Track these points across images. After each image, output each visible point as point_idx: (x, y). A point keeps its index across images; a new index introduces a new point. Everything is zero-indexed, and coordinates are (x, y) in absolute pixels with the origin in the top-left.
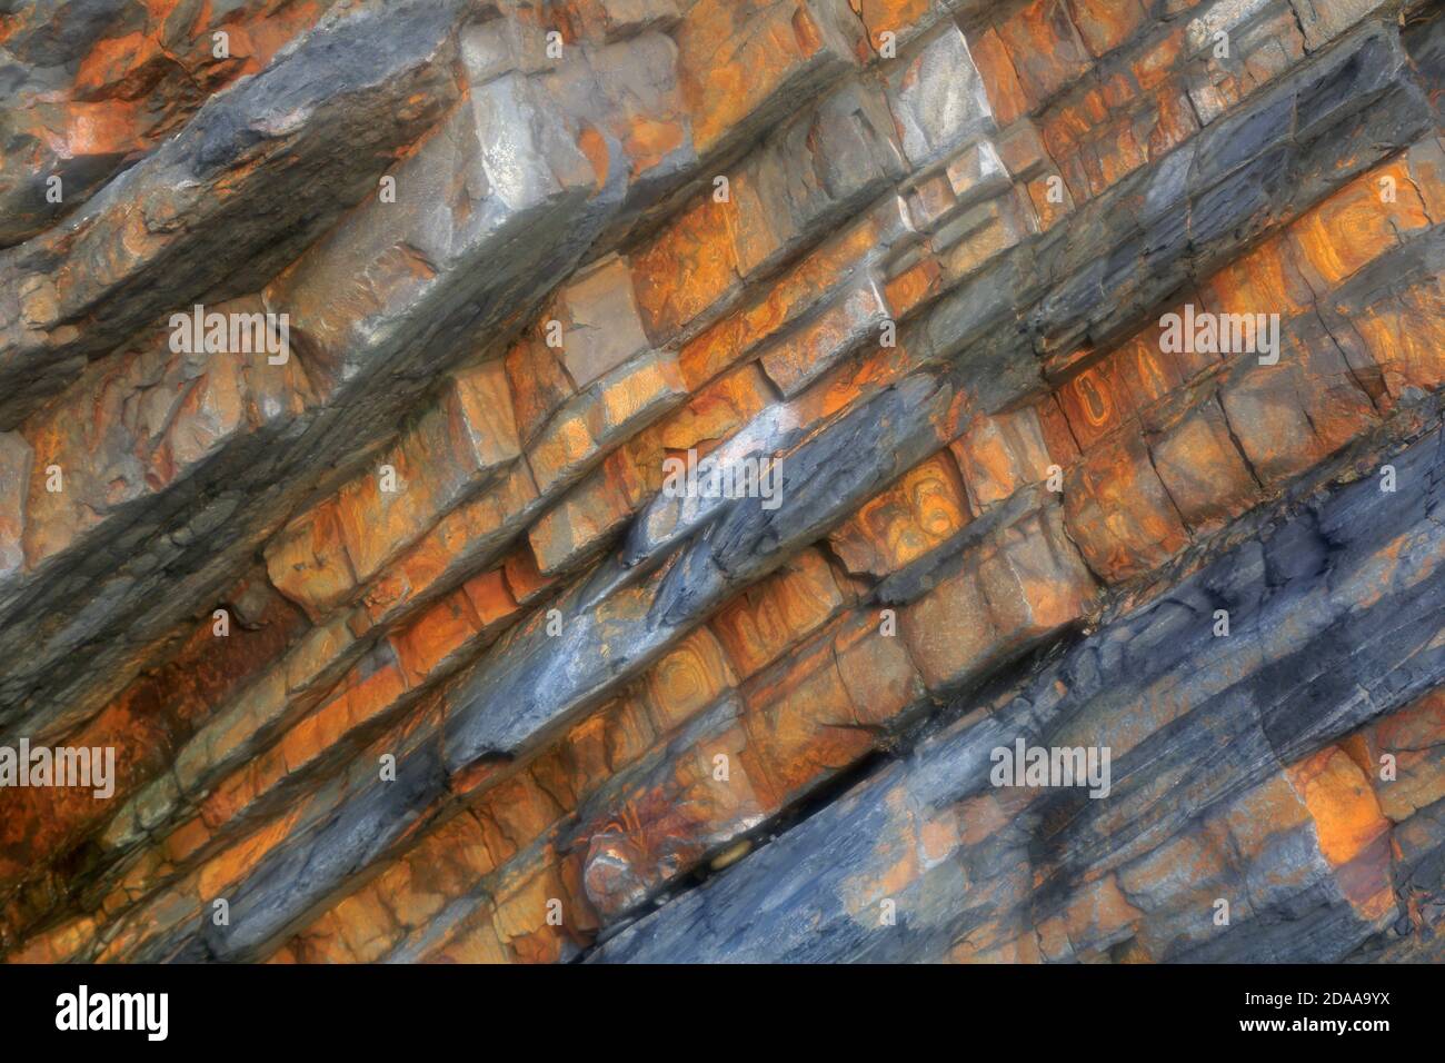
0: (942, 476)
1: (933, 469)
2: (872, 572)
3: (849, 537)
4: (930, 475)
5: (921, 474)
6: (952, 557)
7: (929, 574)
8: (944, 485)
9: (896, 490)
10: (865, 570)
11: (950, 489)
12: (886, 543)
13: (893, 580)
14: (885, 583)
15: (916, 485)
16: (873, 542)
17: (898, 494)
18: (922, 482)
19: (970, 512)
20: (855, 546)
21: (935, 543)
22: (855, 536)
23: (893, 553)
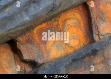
0: (79, 18)
1: (76, 13)
2: (36, 60)
3: (26, 41)
4: (74, 16)
5: (69, 15)
6: (79, 59)
7: (65, 66)
8: (80, 22)
9: (55, 21)
10: (32, 59)
11: (82, 25)
12: (45, 47)
13: (46, 66)
14: (42, 67)
15: (66, 20)
16: (39, 46)
17: (55, 23)
18: (69, 19)
19: (93, 38)
20: (29, 46)
21: (70, 51)
22: (30, 41)
23: (48, 52)
